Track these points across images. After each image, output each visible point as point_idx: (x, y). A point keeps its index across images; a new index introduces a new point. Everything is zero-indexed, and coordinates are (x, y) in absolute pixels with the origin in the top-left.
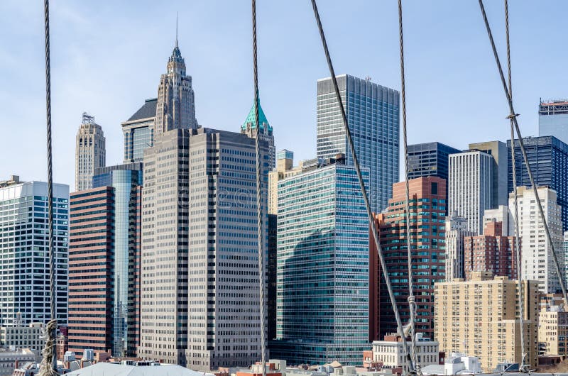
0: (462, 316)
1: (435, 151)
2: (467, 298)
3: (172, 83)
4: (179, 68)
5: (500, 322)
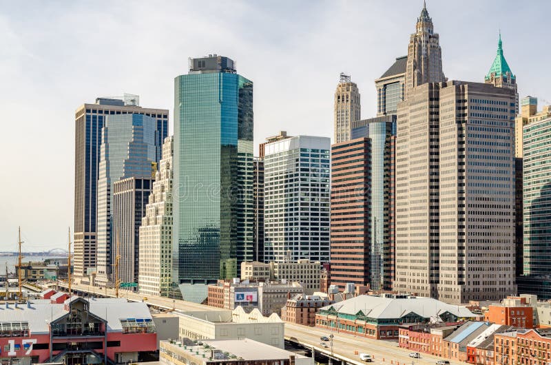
3: (421, 41)
4: (427, 27)
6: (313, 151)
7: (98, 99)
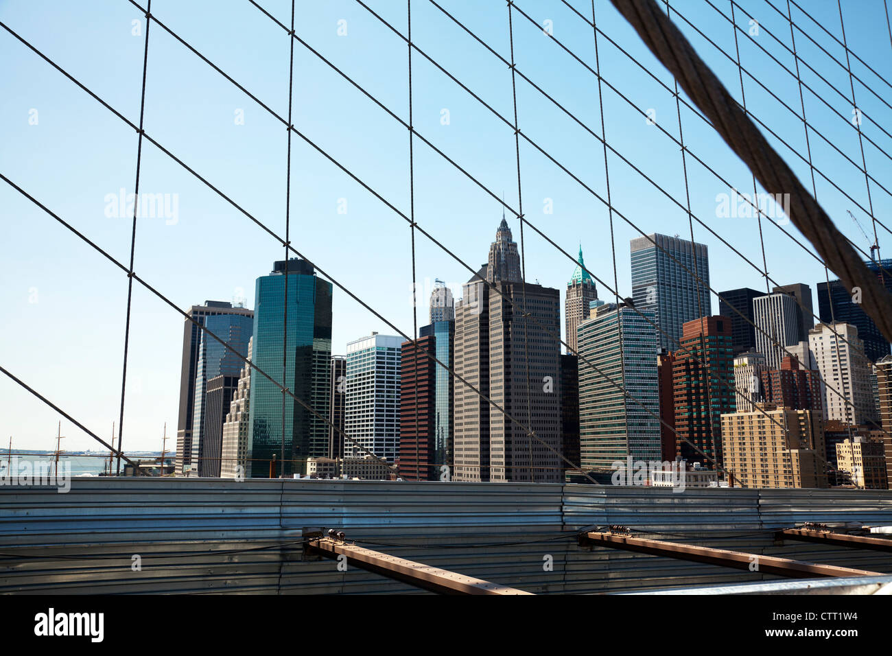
0: (748, 446)
1: (745, 297)
2: (751, 428)
3: (500, 249)
4: (506, 236)
5: (784, 452)
6: (389, 349)
7: (207, 301)
